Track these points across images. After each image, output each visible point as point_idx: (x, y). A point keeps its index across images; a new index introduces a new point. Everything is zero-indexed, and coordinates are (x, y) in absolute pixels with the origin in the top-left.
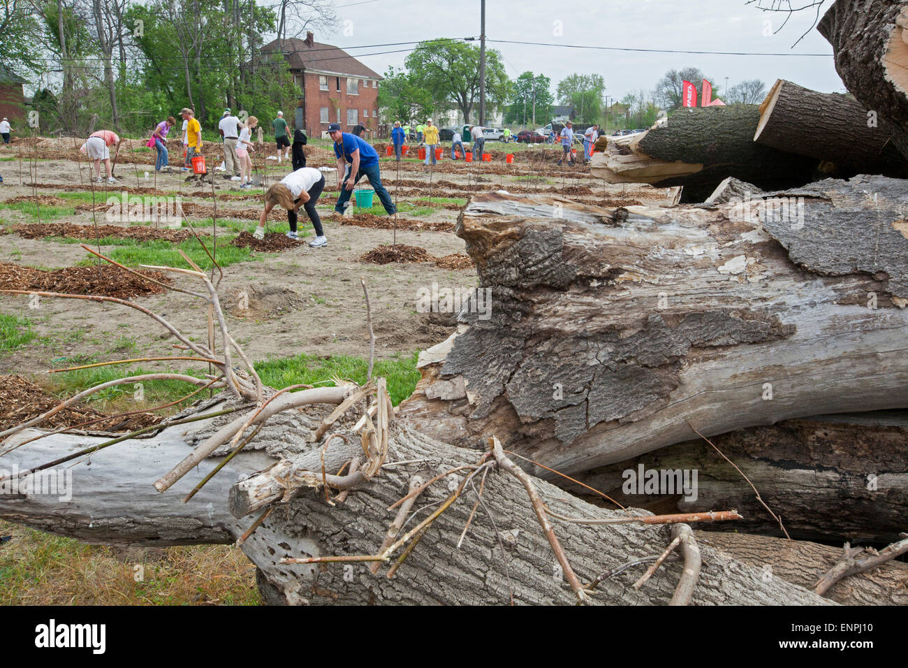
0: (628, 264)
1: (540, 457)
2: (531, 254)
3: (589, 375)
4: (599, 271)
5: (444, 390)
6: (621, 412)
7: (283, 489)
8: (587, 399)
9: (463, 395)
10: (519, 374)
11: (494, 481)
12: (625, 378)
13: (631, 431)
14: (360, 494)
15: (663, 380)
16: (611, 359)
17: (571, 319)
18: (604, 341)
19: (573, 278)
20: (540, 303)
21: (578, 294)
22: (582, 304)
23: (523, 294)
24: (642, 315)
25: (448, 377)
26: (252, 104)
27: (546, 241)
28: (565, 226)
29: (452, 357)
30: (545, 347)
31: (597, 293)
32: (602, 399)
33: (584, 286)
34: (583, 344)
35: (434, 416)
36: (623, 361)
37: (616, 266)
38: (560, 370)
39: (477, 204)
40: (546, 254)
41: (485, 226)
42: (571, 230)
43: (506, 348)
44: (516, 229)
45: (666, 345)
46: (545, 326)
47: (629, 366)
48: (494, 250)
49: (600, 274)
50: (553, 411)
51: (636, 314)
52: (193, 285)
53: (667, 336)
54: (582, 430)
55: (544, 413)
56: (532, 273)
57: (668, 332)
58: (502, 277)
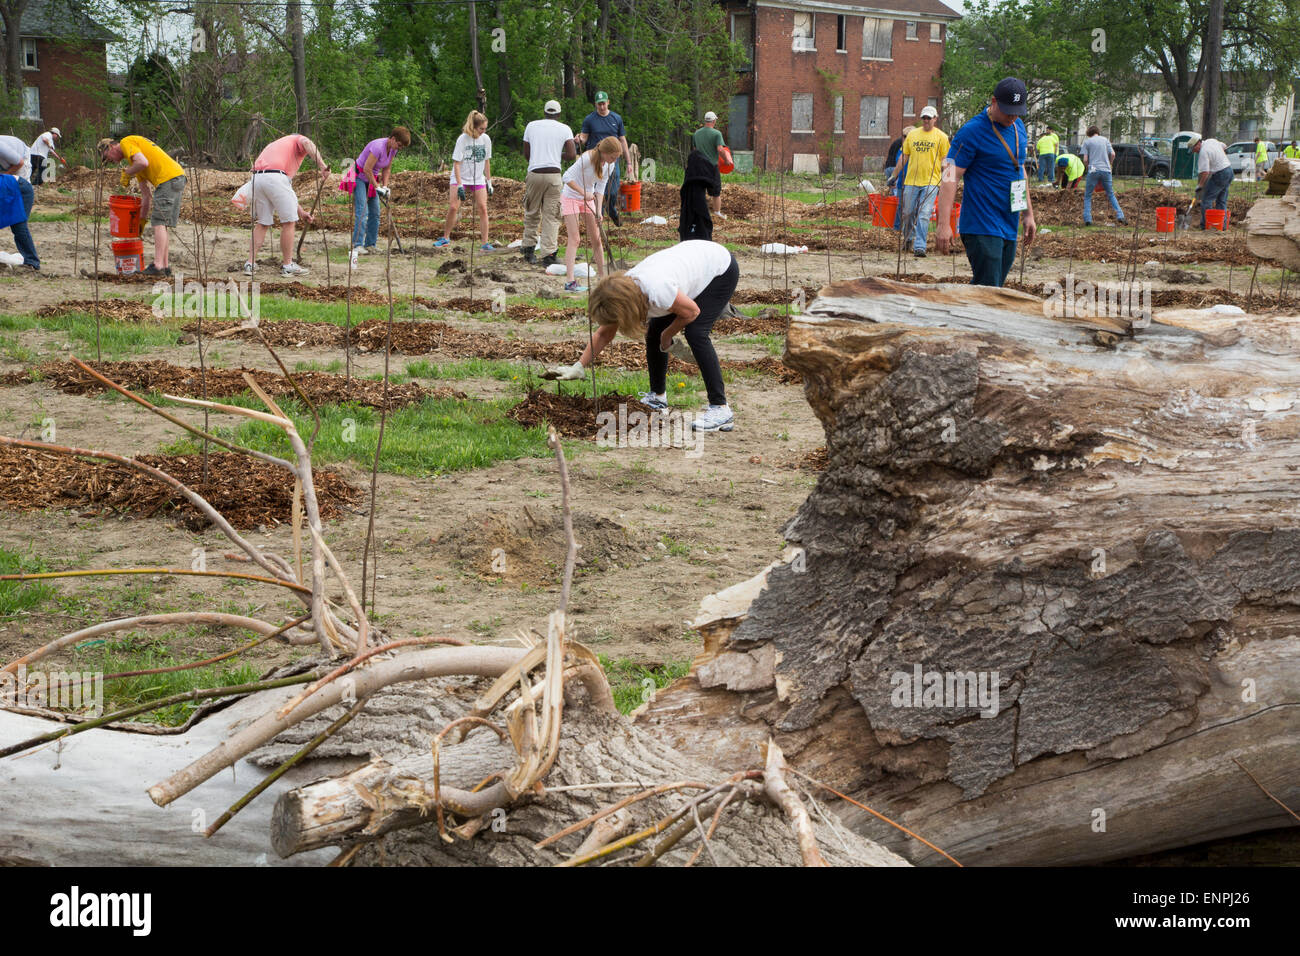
0: (1114, 425)
1: (920, 821)
2: (913, 402)
3: (1025, 653)
4: (1049, 438)
5: (736, 670)
6: (1086, 737)
7: (367, 810)
8: (1016, 704)
9: (769, 682)
10: (879, 644)
11: (767, 830)
12: (1100, 664)
13: (1118, 782)
14: (519, 840)
15: (1180, 672)
16: (1071, 623)
17: (992, 537)
18: (1056, 585)
19: (996, 451)
20: (933, 501)
21: (1007, 485)
22: (1015, 505)
23: (901, 483)
24: (1139, 532)
25: (745, 646)
26: (624, 88)
27: (944, 374)
28: (985, 344)
29: (760, 608)
30: (936, 591)
31: (1047, 483)
32: (1049, 706)
33: (1022, 468)
34: (1013, 587)
35: (713, 722)
36: (1096, 627)
37: (1084, 430)
38: (965, 640)
39: (829, 301)
40: (943, 401)
41: (830, 343)
42: (999, 353)
43: (861, 591)
44: (885, 350)
45: (1187, 596)
46: (941, 549)
47: (1104, 637)
48: (845, 392)
49: (1052, 444)
50: (946, 724)
51: (1125, 530)
52: (403, 504)
53: (1189, 577)
54: (1003, 767)
55: (928, 728)
56: (915, 440)
57: (1191, 570)
58: (861, 447)
